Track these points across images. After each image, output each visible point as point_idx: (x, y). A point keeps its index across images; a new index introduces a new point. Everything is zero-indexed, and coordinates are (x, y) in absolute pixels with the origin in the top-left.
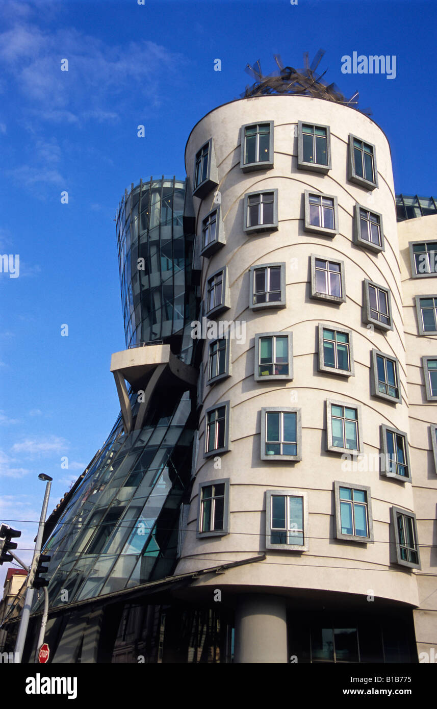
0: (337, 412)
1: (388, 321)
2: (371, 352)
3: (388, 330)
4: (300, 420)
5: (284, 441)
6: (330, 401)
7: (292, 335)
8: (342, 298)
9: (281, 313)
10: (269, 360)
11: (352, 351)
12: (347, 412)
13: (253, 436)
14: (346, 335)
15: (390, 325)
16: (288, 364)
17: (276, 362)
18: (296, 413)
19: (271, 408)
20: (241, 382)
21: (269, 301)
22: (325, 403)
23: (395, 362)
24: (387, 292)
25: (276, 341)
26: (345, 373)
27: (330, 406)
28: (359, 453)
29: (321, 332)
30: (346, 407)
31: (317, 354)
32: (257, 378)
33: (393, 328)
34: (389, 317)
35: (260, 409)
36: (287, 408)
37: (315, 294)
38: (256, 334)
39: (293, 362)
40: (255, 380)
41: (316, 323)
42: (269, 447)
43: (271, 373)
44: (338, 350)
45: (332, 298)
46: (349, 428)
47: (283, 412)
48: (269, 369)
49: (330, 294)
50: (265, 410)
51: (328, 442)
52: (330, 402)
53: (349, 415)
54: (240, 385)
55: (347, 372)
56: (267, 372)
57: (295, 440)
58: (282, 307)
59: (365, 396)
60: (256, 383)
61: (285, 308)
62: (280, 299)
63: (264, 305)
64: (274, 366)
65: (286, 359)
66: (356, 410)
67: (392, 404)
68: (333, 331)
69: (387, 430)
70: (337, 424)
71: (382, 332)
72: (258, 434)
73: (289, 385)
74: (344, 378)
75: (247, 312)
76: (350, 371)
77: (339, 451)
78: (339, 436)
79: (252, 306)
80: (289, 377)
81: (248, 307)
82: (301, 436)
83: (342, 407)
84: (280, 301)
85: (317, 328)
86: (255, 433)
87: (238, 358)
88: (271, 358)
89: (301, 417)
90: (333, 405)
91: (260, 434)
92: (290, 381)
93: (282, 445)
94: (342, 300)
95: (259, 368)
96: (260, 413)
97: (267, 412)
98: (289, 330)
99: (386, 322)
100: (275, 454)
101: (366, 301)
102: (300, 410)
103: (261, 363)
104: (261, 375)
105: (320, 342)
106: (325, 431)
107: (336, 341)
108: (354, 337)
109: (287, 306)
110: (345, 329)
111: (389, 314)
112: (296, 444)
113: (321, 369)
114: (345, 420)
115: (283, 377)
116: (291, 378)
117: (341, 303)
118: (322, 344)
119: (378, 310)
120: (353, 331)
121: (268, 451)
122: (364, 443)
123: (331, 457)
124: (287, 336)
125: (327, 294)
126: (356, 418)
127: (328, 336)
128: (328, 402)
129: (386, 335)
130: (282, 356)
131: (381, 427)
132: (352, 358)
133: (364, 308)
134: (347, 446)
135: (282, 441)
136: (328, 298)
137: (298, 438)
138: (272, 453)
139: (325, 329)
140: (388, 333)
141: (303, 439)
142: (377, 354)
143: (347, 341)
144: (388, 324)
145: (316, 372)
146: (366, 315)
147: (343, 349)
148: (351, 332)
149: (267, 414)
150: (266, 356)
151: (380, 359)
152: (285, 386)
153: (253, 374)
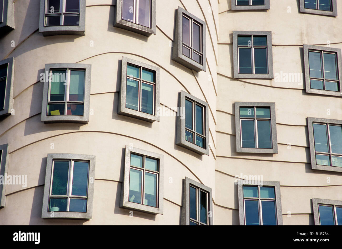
0: (137, 162)
1: (201, 60)
2: (179, 94)
3: (200, 70)
4: (93, 170)
5: (72, 195)
6: (130, 148)
7: (90, 69)
8: (151, 28)
9: (78, 40)
10: (62, 97)
11: (159, 92)
12: (148, 161)
13: (34, 189)
14: (154, 72)
15: (202, 65)
16: (83, 103)
17: (69, 100)
18: (89, 161)
19: (60, 154)
20: (25, 122)
21: (65, 25)
22: (124, 150)
23: (205, 107)
24: (202, 25)
25: (71, 74)
26: (148, 117)
27: (129, 154)
28: (158, 210)
29: (124, 67)
30: (148, 157)
31: (118, 93)
32: (44, 117)
33: (205, 67)
34: (202, 55)
35: (46, 156)
36: (79, 155)
37: (121, 21)
38: (46, 65)
39: (89, 102)
40: (42, 120)
41: (119, 57)
42: (53, 202)
43: (62, 113)
44: (142, 89)
45: (139, 28)
46: (149, 181)
47: (73, 160)
48: (61, 107)
49: (138, 23)
50: (52, 156)
51: (124, 196)
52: (129, 150)
53: (150, 165)
54: (23, 125)
55: (151, 116)
56: (58, 112)
57: (86, 194)
58: (80, 34)
59: (169, 145)
60: (43, 124)
61: (84, 35)
62: (77, 23)
63: (58, 30)
64: (66, 105)
65: (81, 96)
66: (158, 160)
67: (199, 155)
68: (138, 67)
69: (190, 184)
70: (136, 175)
71: (193, 71)
72: (41, 186)
73: (83, 128)
74: (147, 122)
75: (36, 36)
76: (155, 115)
77: (136, 208)
78: (137, 190)
79: (42, 29)
80: (84, 119)
81: (38, 30)
82: (93, 189)
83: (142, 156)
84: (78, 25)
85: (120, 62)
86: (37, 185)
87: (23, 91)
88: (64, 95)
89: (94, 166)
90: (132, 153)
91: (43, 185)
92: (85, 123)
93: (69, 200)
94: (151, 31)
95: (48, 106)
96: (45, 161)
97: (54, 159)
98: (87, 62)
99: (198, 61)
100: (60, 210)
101: (178, 34)
102: (93, 159)
103: (51, 100)
104: (49, 115)
105: (122, 79)
106: (121, 183)
107: (141, 79)
108: (161, 76)
109: (86, 33)
110: (151, 66)
111: (202, 52)
112: (87, 198)
113: (121, 111)
114: (145, 171)
115: (77, 118)
116: (86, 120)
117: (150, 34)
118: (125, 81)
119: (190, 46)
120: (161, 69)
121: (52, 206)
122: (164, 199)
123: (126, 215)
124: (84, 70)
125: (134, 22)
126: (158, 169)
127: (132, 73)
128: (127, 150)
129: (198, 77)
130: (77, 93)
131: (184, 181)
132: (158, 100)
133: (175, 41)
134: (145, 202)
135: (70, 194)
136: (135, 28)
137: (89, 192)
138: (57, 209)
139: (129, 64)
140: (200, 73)
141: (95, 193)
142: (186, 97)
143: (154, 80)
144: (200, 63)
145: (116, 114)
146: (177, 50)
147: (149, 89)
148: (159, 69)
149: (53, 162)
150: (57, 92)
151: (189, 103)
152: (79, 129)
153: (41, 113)
